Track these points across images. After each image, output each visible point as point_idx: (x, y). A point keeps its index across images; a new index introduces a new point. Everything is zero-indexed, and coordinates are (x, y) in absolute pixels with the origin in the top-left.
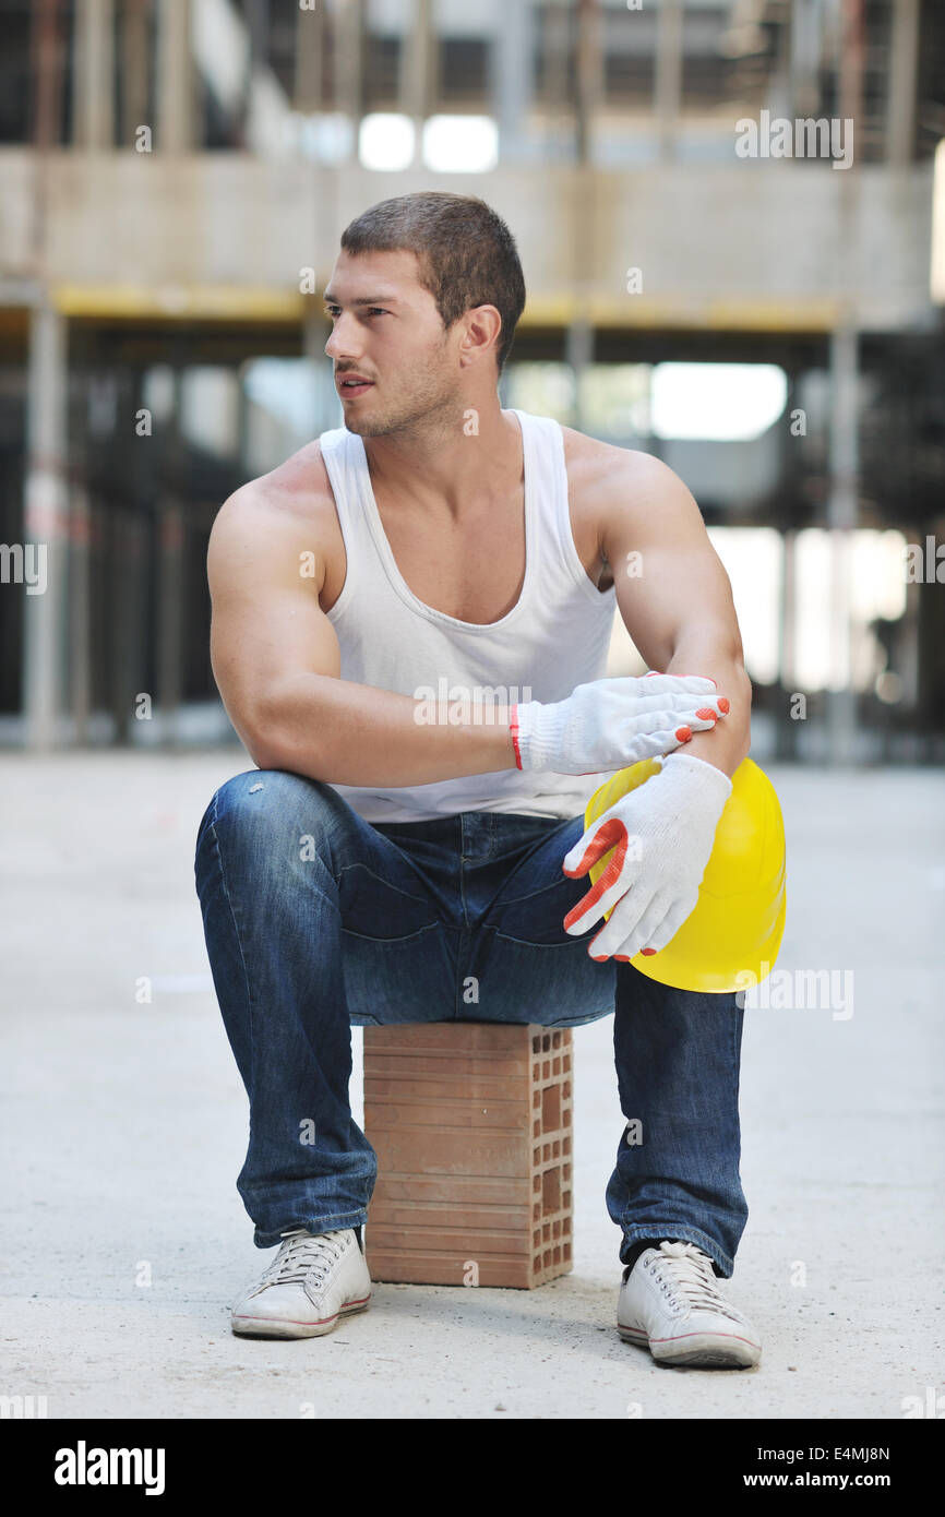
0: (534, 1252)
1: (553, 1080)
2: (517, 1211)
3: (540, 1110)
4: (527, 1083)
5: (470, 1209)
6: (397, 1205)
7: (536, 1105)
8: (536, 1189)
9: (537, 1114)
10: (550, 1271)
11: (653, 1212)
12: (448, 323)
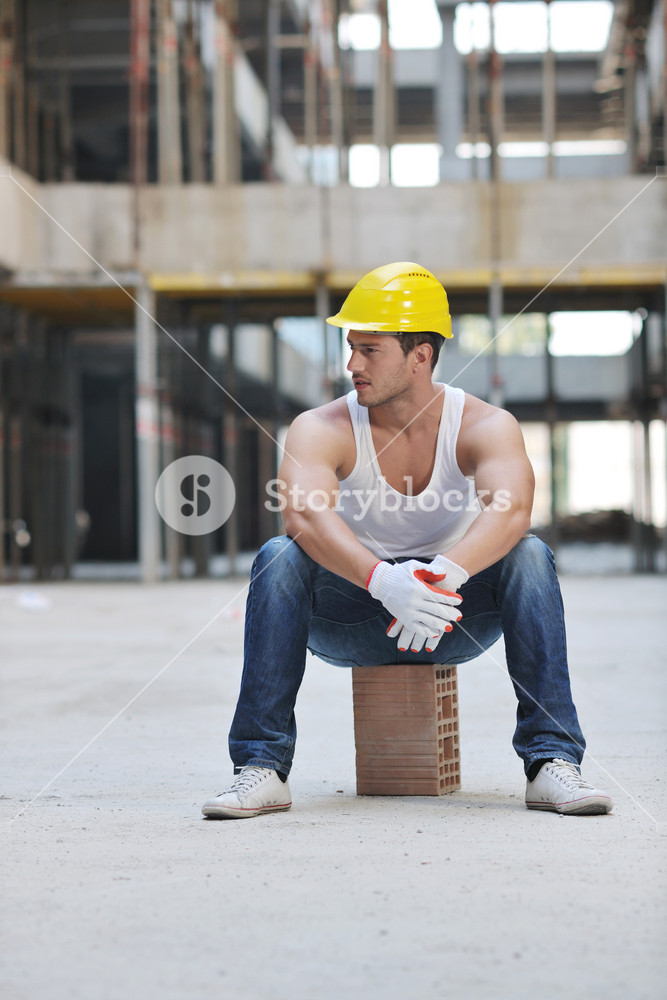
0: (440, 778)
1: (447, 693)
2: (431, 757)
3: (441, 707)
4: (434, 693)
5: (408, 757)
6: (372, 757)
7: (439, 704)
8: (440, 746)
9: (440, 709)
10: (449, 788)
11: (542, 746)
12: (406, 354)
